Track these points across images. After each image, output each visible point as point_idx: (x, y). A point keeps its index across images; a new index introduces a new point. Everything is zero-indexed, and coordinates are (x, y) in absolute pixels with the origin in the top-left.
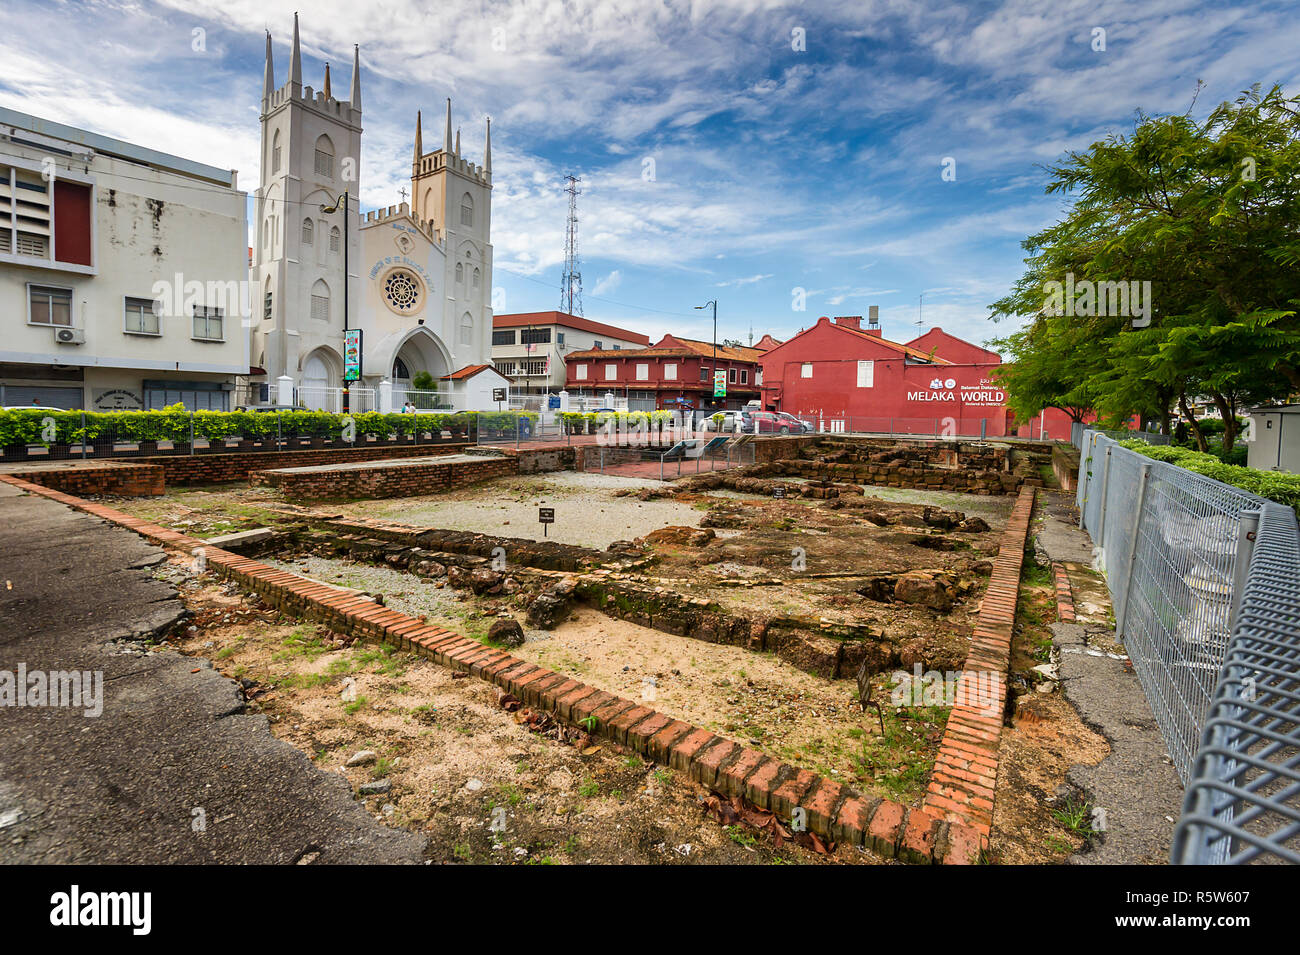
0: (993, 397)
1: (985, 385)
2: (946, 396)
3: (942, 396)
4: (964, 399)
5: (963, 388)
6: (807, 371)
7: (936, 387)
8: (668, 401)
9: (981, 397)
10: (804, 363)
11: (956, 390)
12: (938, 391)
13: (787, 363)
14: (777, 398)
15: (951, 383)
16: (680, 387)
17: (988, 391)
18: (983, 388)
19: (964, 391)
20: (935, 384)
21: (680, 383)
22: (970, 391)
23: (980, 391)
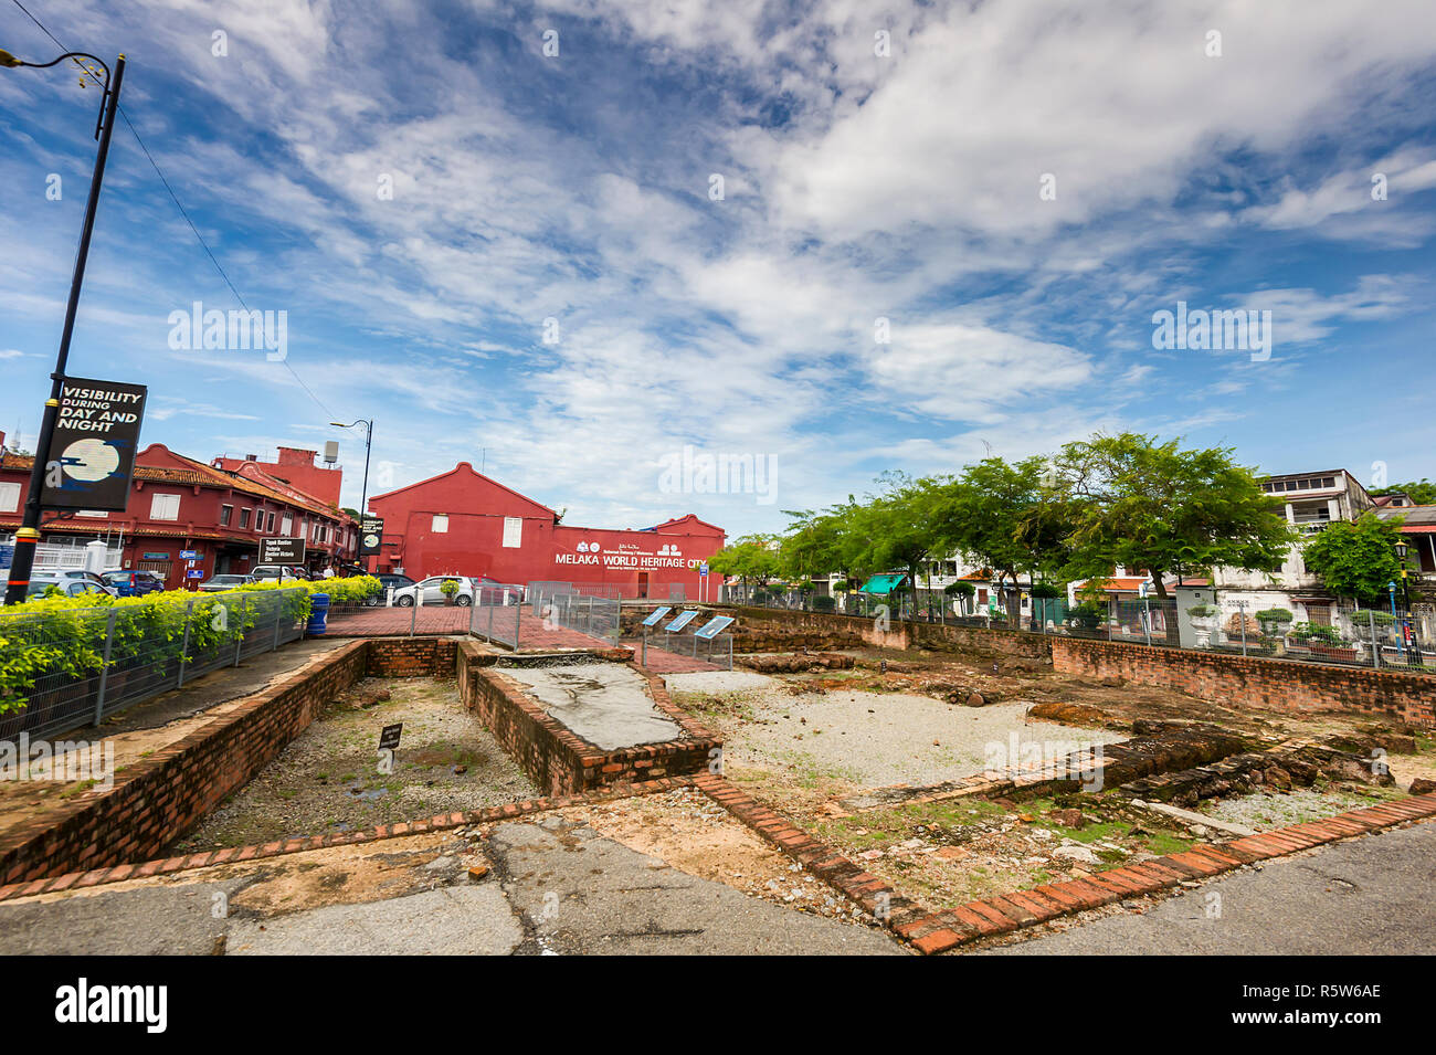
0: (630, 560)
1: (624, 550)
2: (591, 560)
3: (588, 559)
4: (606, 563)
5: (605, 552)
6: (440, 524)
7: (583, 550)
8: (152, 556)
9: (620, 561)
10: (437, 514)
11: (600, 554)
12: (584, 554)
13: (413, 513)
14: (399, 557)
15: (595, 547)
16: (183, 533)
17: (625, 555)
18: (622, 552)
19: (607, 555)
20: (582, 547)
21: (185, 528)
22: (611, 555)
23: (619, 555)
